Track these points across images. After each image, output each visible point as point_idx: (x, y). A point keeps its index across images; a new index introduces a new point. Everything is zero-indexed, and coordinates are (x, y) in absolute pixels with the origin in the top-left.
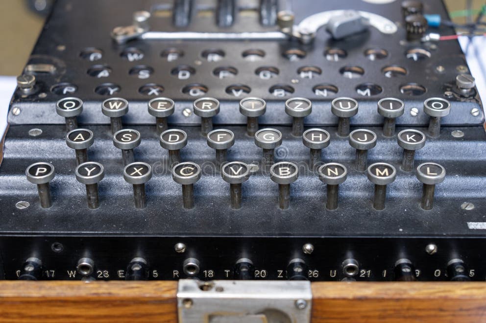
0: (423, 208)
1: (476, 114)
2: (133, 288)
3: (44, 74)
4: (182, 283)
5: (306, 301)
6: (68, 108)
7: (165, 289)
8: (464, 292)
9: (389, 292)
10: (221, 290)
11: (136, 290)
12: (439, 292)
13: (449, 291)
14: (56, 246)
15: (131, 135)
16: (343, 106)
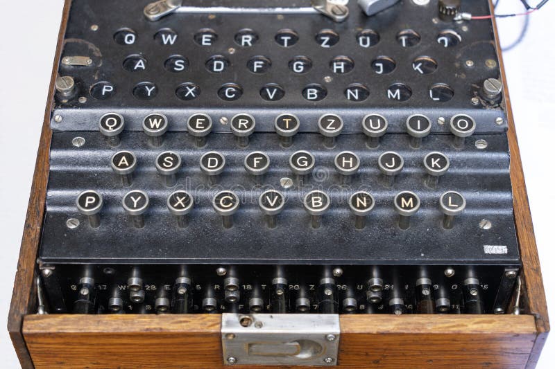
0: (444, 227)
1: (500, 123)
2: (181, 322)
3: (82, 67)
4: (226, 316)
5: (336, 336)
6: (110, 127)
7: (210, 323)
8: (475, 327)
9: (409, 327)
10: (260, 325)
11: (184, 324)
12: (454, 326)
13: (463, 325)
14: (108, 270)
15: (172, 159)
16: (373, 126)
